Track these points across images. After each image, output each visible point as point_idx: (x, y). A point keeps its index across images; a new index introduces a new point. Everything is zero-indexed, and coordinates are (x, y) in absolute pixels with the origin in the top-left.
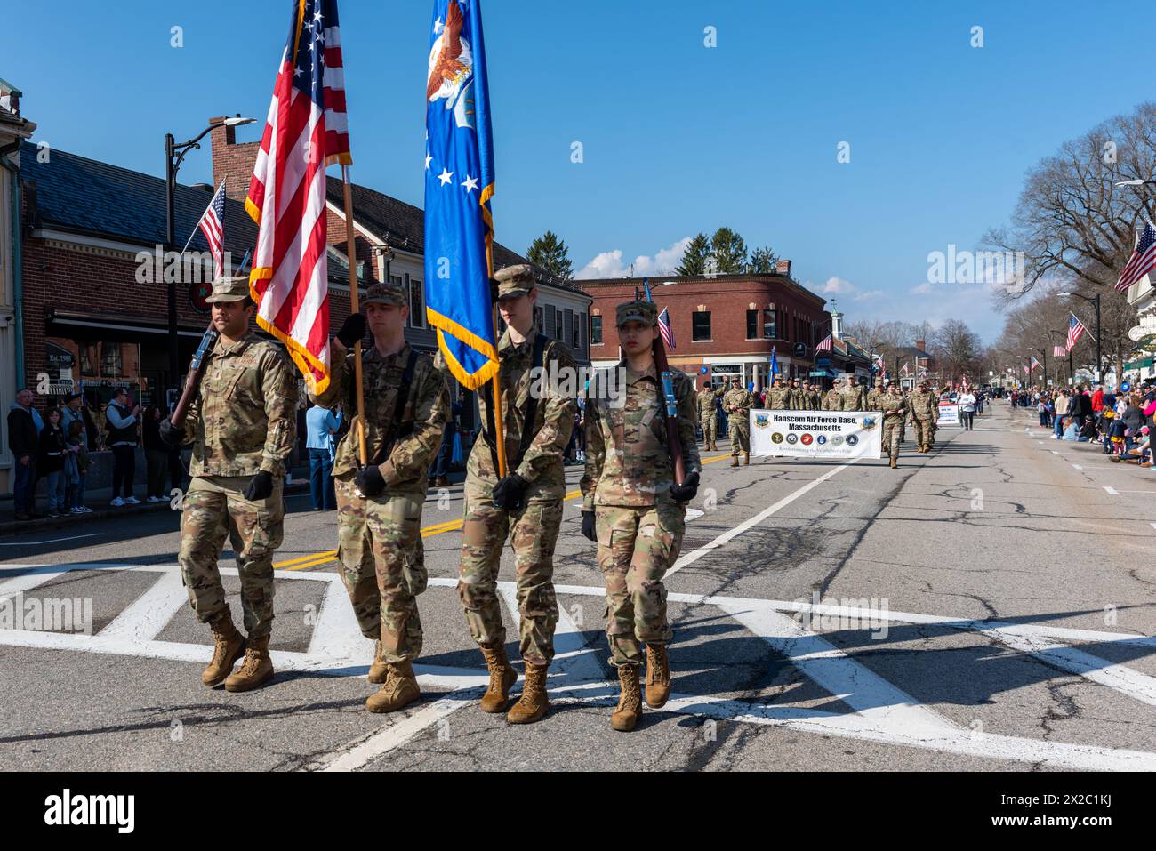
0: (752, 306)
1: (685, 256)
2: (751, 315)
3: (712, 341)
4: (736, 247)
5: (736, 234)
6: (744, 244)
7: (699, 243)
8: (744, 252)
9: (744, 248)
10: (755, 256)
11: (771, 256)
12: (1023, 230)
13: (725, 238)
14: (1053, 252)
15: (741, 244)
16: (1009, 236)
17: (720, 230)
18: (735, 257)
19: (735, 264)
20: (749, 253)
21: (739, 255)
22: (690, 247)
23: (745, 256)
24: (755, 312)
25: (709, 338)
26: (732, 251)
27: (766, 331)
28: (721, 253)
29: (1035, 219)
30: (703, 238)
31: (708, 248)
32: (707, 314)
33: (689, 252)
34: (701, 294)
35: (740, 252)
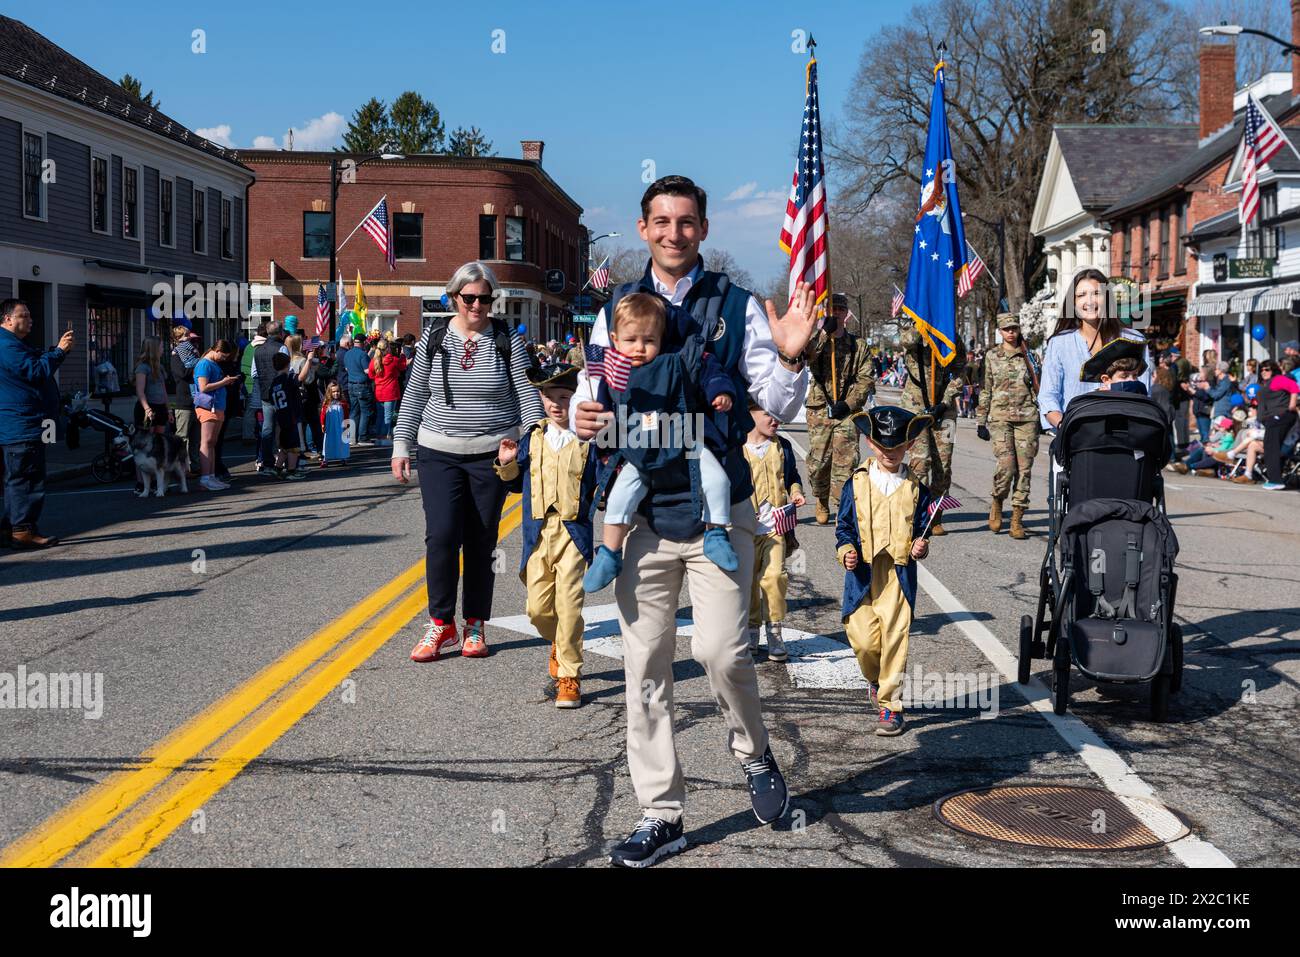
0: (488, 209)
1: (349, 130)
2: (486, 223)
3: (424, 260)
4: (429, 123)
5: (429, 104)
6: (441, 120)
7: (372, 113)
8: (440, 132)
9: (440, 126)
10: (455, 139)
11: (481, 140)
12: (857, 125)
13: (411, 107)
14: (897, 158)
15: (436, 120)
16: (840, 132)
17: (405, 95)
18: (426, 139)
19: (426, 148)
20: (447, 133)
21: (433, 136)
22: (357, 117)
23: (442, 138)
24: (493, 217)
25: (418, 254)
26: (422, 128)
27: (508, 251)
28: (404, 131)
29: (873, 110)
30: (378, 106)
31: (385, 121)
32: (417, 217)
33: (356, 125)
34: (406, 184)
35: (433, 131)
